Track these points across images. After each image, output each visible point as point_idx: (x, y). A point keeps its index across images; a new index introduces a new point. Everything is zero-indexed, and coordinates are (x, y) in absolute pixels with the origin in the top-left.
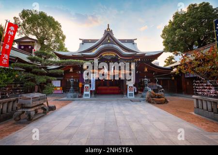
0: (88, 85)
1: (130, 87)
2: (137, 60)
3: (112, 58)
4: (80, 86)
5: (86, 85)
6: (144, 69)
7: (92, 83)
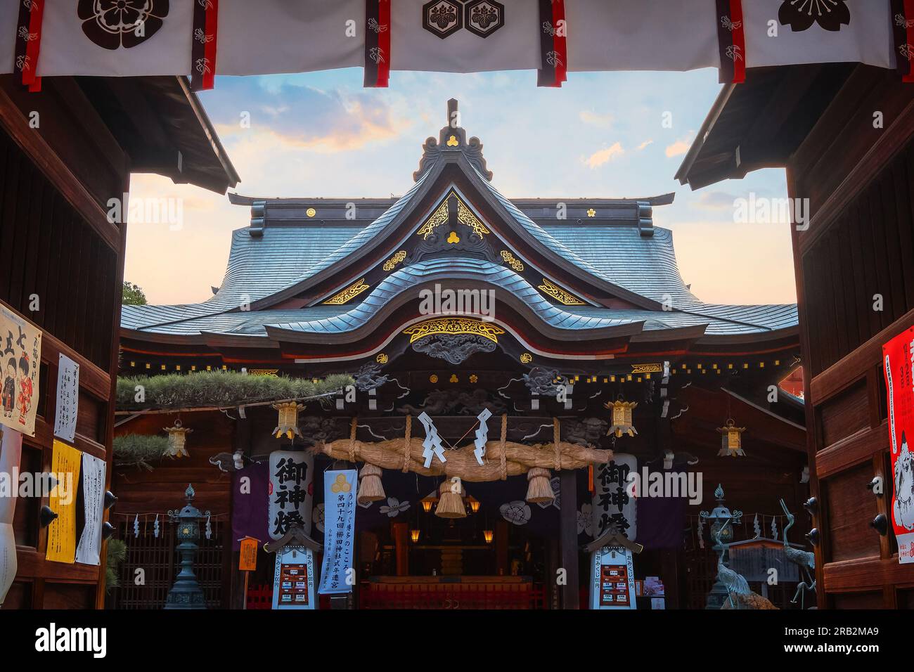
0: (303, 558)
1: (605, 571)
2: (647, 370)
3: (477, 355)
4: (247, 563)
5: (286, 558)
6: (719, 440)
7: (330, 542)
